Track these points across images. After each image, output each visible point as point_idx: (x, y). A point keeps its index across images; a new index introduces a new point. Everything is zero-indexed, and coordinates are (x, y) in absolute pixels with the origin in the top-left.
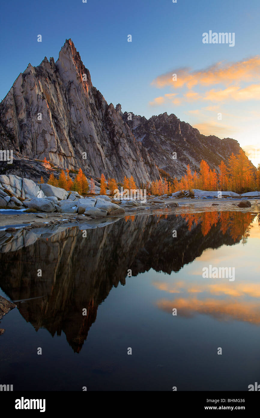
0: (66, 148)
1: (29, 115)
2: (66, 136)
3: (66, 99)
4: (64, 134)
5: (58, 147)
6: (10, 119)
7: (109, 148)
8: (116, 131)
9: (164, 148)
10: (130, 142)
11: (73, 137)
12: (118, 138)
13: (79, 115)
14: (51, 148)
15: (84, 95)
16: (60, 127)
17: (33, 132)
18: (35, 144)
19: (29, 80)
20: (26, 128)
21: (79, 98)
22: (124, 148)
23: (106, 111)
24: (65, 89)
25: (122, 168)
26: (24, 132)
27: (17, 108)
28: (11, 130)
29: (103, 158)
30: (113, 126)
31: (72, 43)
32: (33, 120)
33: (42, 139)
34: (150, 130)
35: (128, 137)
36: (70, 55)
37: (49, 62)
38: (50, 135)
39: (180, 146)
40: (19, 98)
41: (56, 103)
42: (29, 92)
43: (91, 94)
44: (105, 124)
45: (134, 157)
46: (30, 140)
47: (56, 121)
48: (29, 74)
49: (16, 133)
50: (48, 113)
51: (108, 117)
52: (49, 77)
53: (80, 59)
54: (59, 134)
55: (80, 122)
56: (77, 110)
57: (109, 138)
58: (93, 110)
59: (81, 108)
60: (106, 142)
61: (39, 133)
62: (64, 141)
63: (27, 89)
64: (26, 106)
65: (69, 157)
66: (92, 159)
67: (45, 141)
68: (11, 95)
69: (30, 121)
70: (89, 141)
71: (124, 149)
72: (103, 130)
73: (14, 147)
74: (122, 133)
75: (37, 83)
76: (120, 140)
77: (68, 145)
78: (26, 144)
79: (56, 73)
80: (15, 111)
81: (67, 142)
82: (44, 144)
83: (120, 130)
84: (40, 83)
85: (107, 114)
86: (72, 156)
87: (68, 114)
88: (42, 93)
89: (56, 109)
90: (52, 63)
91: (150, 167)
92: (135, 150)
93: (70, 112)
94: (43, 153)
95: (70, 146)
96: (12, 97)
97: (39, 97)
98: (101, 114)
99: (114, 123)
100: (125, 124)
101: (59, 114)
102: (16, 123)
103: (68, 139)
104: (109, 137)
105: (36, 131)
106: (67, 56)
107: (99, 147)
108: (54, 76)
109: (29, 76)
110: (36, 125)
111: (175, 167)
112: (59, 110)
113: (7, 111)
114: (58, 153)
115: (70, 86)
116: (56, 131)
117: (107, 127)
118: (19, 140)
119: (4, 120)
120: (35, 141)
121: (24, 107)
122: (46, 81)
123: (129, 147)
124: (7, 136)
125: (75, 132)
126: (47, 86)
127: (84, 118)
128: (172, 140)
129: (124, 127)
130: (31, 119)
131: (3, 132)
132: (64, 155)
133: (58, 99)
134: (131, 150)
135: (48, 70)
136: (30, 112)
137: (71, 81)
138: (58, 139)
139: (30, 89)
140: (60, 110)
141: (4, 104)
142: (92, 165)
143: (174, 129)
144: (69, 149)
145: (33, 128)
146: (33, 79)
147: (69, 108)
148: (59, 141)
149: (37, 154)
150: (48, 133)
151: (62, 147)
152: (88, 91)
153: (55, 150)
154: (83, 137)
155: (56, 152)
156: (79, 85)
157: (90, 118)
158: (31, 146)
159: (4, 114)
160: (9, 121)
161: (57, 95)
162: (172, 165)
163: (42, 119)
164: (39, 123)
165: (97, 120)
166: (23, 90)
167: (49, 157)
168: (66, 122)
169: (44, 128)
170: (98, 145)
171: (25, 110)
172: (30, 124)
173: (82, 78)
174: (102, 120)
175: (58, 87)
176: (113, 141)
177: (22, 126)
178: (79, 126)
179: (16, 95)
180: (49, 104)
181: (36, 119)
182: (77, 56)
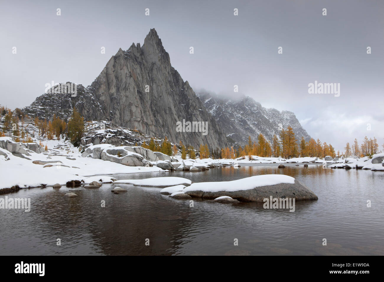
0: (149, 118)
1: (118, 90)
2: (148, 108)
3: (149, 77)
4: (147, 106)
5: (142, 117)
6: (103, 93)
8: (191, 104)
10: (202, 113)
11: (154, 109)
12: (192, 110)
13: (160, 90)
14: (136, 117)
15: (164, 74)
16: (143, 101)
17: (121, 104)
18: (123, 114)
19: (119, 62)
20: (116, 101)
21: (160, 77)
22: (197, 119)
23: (182, 87)
24: (148, 69)
25: (195, 135)
26: (114, 104)
27: (109, 84)
28: (103, 102)
30: (187, 100)
32: (121, 94)
33: (129, 110)
35: (200, 109)
36: (154, 41)
37: (136, 46)
38: (135, 107)
40: (111, 76)
41: (141, 80)
42: (119, 71)
43: (170, 73)
44: (181, 98)
46: (119, 110)
47: (140, 95)
48: (120, 56)
49: (107, 105)
50: (134, 89)
51: (184, 92)
52: (136, 59)
53: (162, 45)
54: (143, 106)
55: (161, 96)
56: (158, 86)
57: (184, 110)
58: (172, 87)
59: (162, 85)
60: (182, 113)
61: (126, 105)
62: (147, 112)
63: (117, 69)
64: (116, 83)
65: (150, 125)
66: (170, 127)
67: (131, 111)
68: (104, 74)
69: (119, 95)
70: (168, 112)
72: (179, 103)
73: (105, 117)
74: (196, 106)
75: (126, 64)
76: (193, 112)
77: (150, 116)
78: (115, 114)
79: (141, 56)
80: (107, 87)
81: (149, 113)
82: (130, 114)
83: (193, 103)
84: (128, 64)
85: (183, 89)
86: (153, 124)
88: (130, 72)
89: (141, 86)
90: (138, 48)
91: (219, 135)
93: (152, 88)
94: (129, 121)
95: (152, 116)
96: (105, 75)
97: (127, 75)
98: (178, 89)
99: (189, 98)
101: (143, 89)
102: (108, 97)
103: (150, 110)
105: (124, 104)
106: (152, 43)
107: (176, 117)
108: (139, 58)
109: (119, 58)
110: (124, 99)
111: (240, 135)
112: (143, 86)
113: (100, 87)
114: (142, 122)
115: (153, 67)
116: (140, 104)
117: (183, 101)
119: (97, 94)
120: (123, 112)
121: (114, 84)
122: (133, 62)
123: (201, 117)
124: (100, 107)
125: (156, 104)
126: (134, 66)
127: (164, 93)
128: (238, 112)
130: (120, 93)
131: (96, 104)
132: (147, 124)
133: (143, 77)
135: (135, 54)
136: (119, 87)
137: (153, 62)
138: (142, 110)
139: (120, 69)
141: (98, 81)
142: (170, 132)
144: (151, 119)
145: (121, 101)
146: (122, 61)
147: (151, 84)
148: (143, 112)
149: (124, 122)
150: (134, 105)
151: (145, 117)
152: (167, 71)
153: (139, 119)
154: (162, 109)
155: (139, 122)
156: (160, 66)
157: (169, 93)
158: (119, 116)
159: (98, 89)
160: (102, 95)
161: (142, 74)
162: (238, 133)
163: (129, 94)
164: (127, 97)
165: (175, 95)
166: (114, 70)
167: (134, 125)
168: (149, 96)
169: (130, 101)
170: (175, 115)
171: (115, 86)
172: (119, 98)
173: (163, 60)
174: (179, 95)
175: (143, 68)
176: (188, 112)
177: (112, 99)
178: (160, 99)
179: (108, 73)
180: (135, 81)
181: (124, 93)
182: (160, 42)
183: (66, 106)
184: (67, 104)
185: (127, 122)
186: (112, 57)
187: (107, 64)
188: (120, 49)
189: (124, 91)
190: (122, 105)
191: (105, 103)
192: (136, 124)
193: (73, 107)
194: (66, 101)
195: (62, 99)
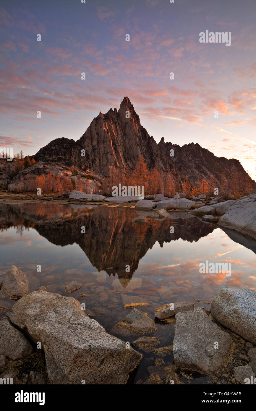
0: (120, 163)
1: (98, 142)
2: (121, 156)
3: (123, 133)
4: (119, 154)
5: (115, 162)
6: (87, 145)
7: (149, 163)
8: (154, 153)
9: (190, 164)
10: (163, 160)
11: (126, 156)
12: (155, 157)
14: (111, 162)
15: (135, 131)
16: (117, 150)
17: (100, 153)
18: (101, 160)
19: (100, 122)
20: (97, 150)
21: (131, 132)
24: (122, 127)
26: (95, 153)
27: (92, 139)
30: (152, 150)
31: (129, 100)
32: (101, 146)
33: (106, 157)
35: (161, 156)
36: (127, 106)
37: (113, 111)
38: (110, 155)
39: (200, 163)
40: (93, 132)
41: (116, 135)
42: (99, 129)
43: (140, 130)
44: (147, 148)
45: (164, 169)
46: (98, 157)
47: (115, 147)
48: (100, 118)
49: (90, 154)
50: (110, 141)
51: (149, 144)
52: (112, 120)
53: (134, 109)
54: (117, 154)
55: (131, 147)
56: (129, 139)
58: (140, 140)
59: (132, 139)
60: (147, 160)
61: (104, 154)
62: (120, 159)
63: (98, 127)
65: (122, 168)
67: (107, 159)
68: (89, 130)
69: (99, 146)
70: (136, 159)
71: (159, 164)
72: (146, 152)
73: (88, 162)
74: (158, 155)
75: (104, 123)
76: (156, 159)
77: (122, 161)
78: (96, 160)
80: (91, 140)
84: (106, 123)
85: (149, 142)
86: (124, 168)
87: (124, 142)
88: (107, 130)
90: (115, 112)
92: (165, 165)
94: (106, 165)
96: (89, 132)
97: (105, 132)
98: (145, 142)
100: (160, 149)
101: (118, 142)
102: (91, 147)
104: (149, 157)
106: (125, 106)
108: (116, 119)
110: (103, 149)
113: (85, 140)
114: (115, 166)
115: (126, 126)
116: (115, 153)
117: (148, 150)
118: (92, 158)
119: (83, 145)
120: (102, 158)
121: (96, 138)
122: (110, 122)
123: (162, 163)
125: (127, 153)
126: (111, 125)
127: (134, 145)
128: (196, 159)
129: (160, 150)
132: (119, 167)
133: (118, 133)
134: (163, 165)
137: (126, 122)
138: (116, 157)
139: (100, 127)
140: (119, 140)
143: (198, 153)
144: (122, 163)
145: (100, 150)
146: (102, 121)
147: (125, 139)
148: (116, 159)
149: (102, 166)
150: (109, 153)
151: (118, 162)
152: (137, 128)
153: (113, 164)
154: (132, 156)
157: (137, 145)
158: (99, 162)
159: (84, 142)
160: (86, 146)
161: (117, 131)
163: (106, 145)
164: (104, 148)
165: (142, 146)
166: (96, 128)
167: (109, 168)
168: (122, 147)
169: (107, 151)
172: (99, 148)
173: (133, 120)
174: (146, 146)
175: (118, 126)
176: (152, 159)
177: (94, 150)
178: (131, 149)
179: (91, 130)
180: (111, 136)
181: (103, 145)
182: (132, 107)
184: (60, 153)
185: (104, 166)
186: (94, 119)
187: (91, 124)
188: (100, 113)
189: (103, 143)
193: (65, 155)
194: (60, 151)
195: (57, 149)
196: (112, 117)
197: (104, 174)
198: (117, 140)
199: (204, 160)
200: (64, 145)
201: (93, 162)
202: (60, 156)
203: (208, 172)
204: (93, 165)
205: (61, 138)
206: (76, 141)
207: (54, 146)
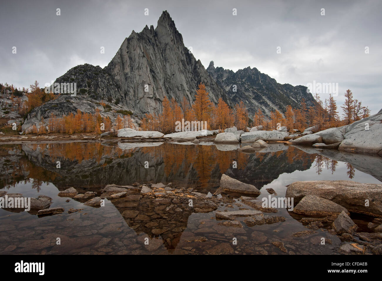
0: (161, 95)
1: (132, 69)
2: (161, 86)
3: (163, 56)
4: (159, 84)
5: (154, 94)
6: (117, 73)
8: (202, 81)
9: (247, 94)
10: (213, 89)
11: (167, 86)
13: (173, 69)
14: (149, 94)
15: (177, 53)
16: (156, 78)
18: (137, 92)
19: (133, 43)
20: (130, 79)
21: (172, 56)
23: (195, 65)
24: (161, 49)
26: (128, 83)
27: (123, 65)
28: (118, 81)
29: (191, 102)
30: (200, 77)
31: (168, 14)
32: (135, 73)
33: (142, 88)
34: (237, 80)
35: (212, 85)
36: (166, 23)
37: (149, 29)
38: (148, 85)
39: (260, 92)
40: (125, 56)
41: (154, 60)
42: (132, 51)
43: (183, 52)
44: (194, 75)
46: (133, 88)
47: (153, 74)
48: (133, 38)
49: (122, 84)
50: (147, 68)
51: (196, 70)
52: (149, 40)
53: (175, 26)
54: (155, 84)
55: (173, 75)
56: (171, 65)
58: (184, 65)
59: (174, 64)
60: (194, 89)
61: (140, 83)
64: (130, 63)
65: (163, 101)
67: (144, 89)
68: (119, 55)
69: (133, 75)
70: (180, 89)
72: (192, 80)
73: (119, 94)
74: (207, 83)
75: (139, 45)
77: (162, 92)
78: (129, 91)
79: (154, 37)
80: (122, 67)
81: (162, 90)
82: (143, 92)
83: (205, 80)
84: (141, 45)
85: (195, 68)
87: (164, 68)
88: (143, 53)
89: (154, 65)
90: (152, 30)
92: (217, 96)
93: (166, 67)
94: (142, 98)
95: (164, 93)
96: (119, 56)
97: (140, 55)
98: (191, 68)
99: (201, 75)
100: (209, 76)
101: (156, 68)
102: (122, 76)
103: (163, 87)
104: (197, 86)
105: (138, 82)
106: (164, 24)
107: (188, 93)
108: (153, 39)
109: (133, 39)
110: (138, 77)
112: (156, 65)
113: (115, 67)
114: (155, 98)
115: (166, 47)
116: (153, 82)
117: (195, 78)
118: (124, 89)
119: (113, 73)
120: (137, 89)
121: (128, 64)
122: (146, 43)
123: (212, 93)
124: (115, 86)
125: (169, 82)
126: (147, 47)
127: (177, 71)
128: (254, 88)
129: (209, 78)
131: (111, 83)
132: (159, 100)
133: (156, 57)
134: (213, 96)
135: (148, 35)
136: (133, 67)
137: (166, 43)
138: (154, 87)
140: (158, 66)
141: (113, 61)
143: (256, 80)
145: (135, 79)
146: (136, 42)
147: (165, 64)
148: (155, 89)
149: (137, 99)
150: (146, 83)
151: (158, 94)
152: (180, 51)
153: (151, 96)
154: (175, 86)
155: (152, 98)
156: (173, 46)
157: (181, 71)
158: (133, 93)
159: (113, 69)
161: (155, 54)
163: (142, 73)
164: (140, 76)
165: (187, 73)
166: (128, 51)
167: (147, 102)
168: (162, 75)
169: (143, 79)
170: (187, 92)
171: (130, 65)
172: (133, 77)
173: (175, 40)
174: (191, 73)
175: (156, 48)
177: (126, 78)
178: (173, 77)
179: (122, 55)
180: (148, 61)
181: (137, 72)
182: (172, 23)
183: (83, 85)
184: (83, 84)
185: (140, 99)
186: (126, 39)
187: (122, 46)
188: (133, 31)
189: (138, 70)
190: (136, 83)
191: (120, 81)
192: (149, 101)
193: (89, 86)
194: (83, 81)
195: (79, 79)
196: (148, 37)
197: (141, 109)
198: (155, 65)
199: (264, 88)
200: (88, 73)
201: (126, 94)
202: (83, 88)
203: (269, 102)
204: (127, 99)
205: (84, 64)
206: (103, 67)
207: (75, 75)
